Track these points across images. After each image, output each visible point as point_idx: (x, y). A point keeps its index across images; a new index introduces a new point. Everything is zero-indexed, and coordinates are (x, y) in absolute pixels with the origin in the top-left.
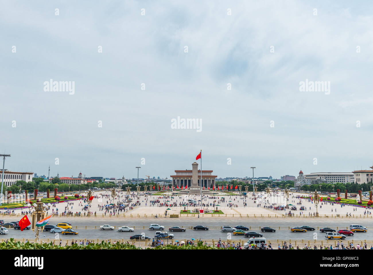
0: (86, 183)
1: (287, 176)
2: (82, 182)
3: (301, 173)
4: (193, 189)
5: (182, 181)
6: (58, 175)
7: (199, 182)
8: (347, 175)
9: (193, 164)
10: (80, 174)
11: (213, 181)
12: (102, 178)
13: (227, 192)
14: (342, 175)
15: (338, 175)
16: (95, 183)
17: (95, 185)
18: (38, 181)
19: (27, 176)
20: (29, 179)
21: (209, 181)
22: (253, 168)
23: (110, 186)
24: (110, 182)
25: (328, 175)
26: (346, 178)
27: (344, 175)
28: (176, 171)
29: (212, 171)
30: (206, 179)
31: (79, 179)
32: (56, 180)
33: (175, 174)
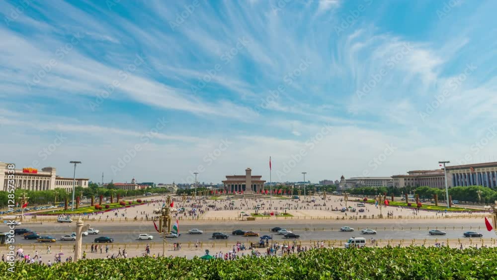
0: (140, 188)
1: (325, 181)
2: (136, 187)
3: (342, 178)
4: (247, 193)
5: (233, 186)
6: (112, 181)
7: (252, 187)
8: (384, 180)
9: (246, 170)
10: (133, 180)
11: (262, 185)
12: (153, 183)
13: (277, 196)
14: (380, 180)
15: (376, 180)
16: (148, 188)
17: (149, 190)
18: (93, 186)
19: (83, 182)
20: (85, 185)
21: (258, 185)
22: (304, 173)
23: (163, 191)
24: (162, 187)
25: (367, 180)
26: (383, 182)
27: (382, 180)
28: (227, 177)
29: (261, 177)
30: (255, 184)
31: (133, 185)
32: (110, 186)
33: (226, 179)
